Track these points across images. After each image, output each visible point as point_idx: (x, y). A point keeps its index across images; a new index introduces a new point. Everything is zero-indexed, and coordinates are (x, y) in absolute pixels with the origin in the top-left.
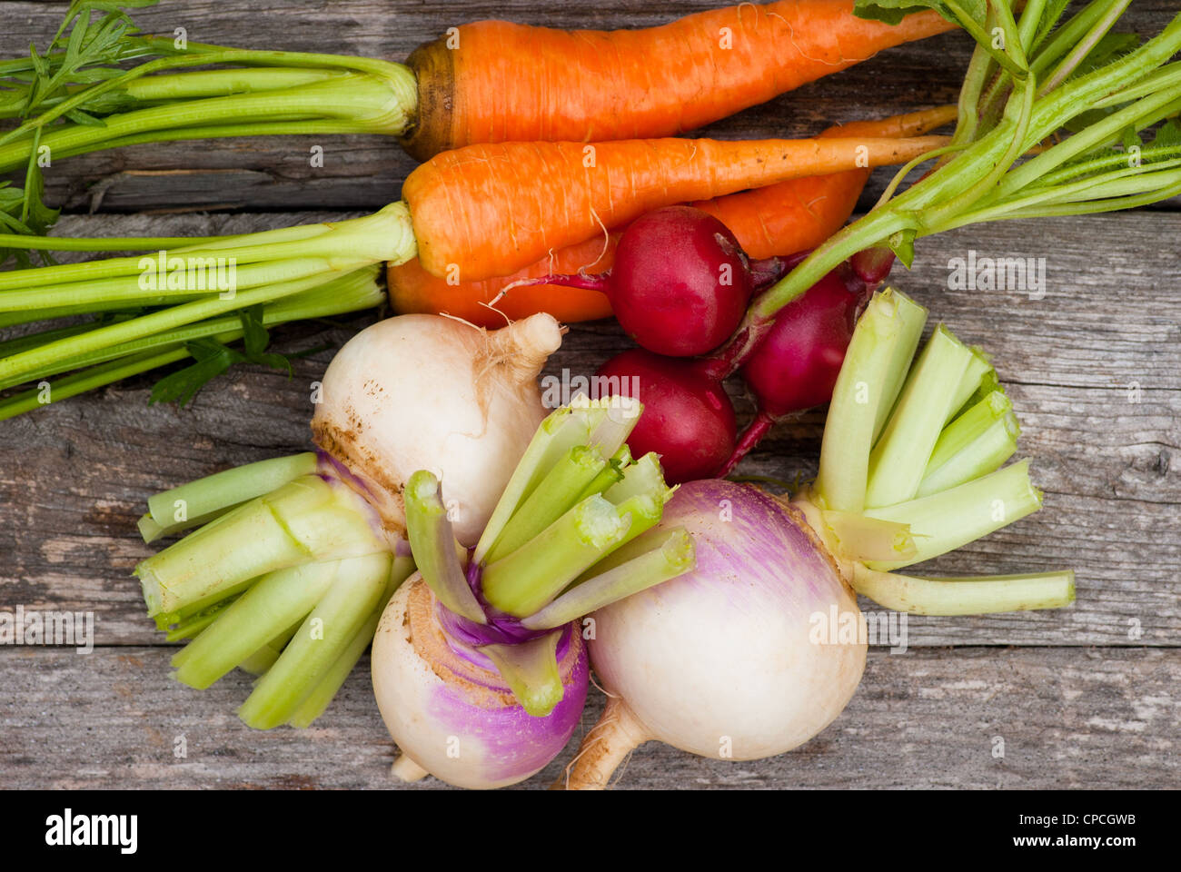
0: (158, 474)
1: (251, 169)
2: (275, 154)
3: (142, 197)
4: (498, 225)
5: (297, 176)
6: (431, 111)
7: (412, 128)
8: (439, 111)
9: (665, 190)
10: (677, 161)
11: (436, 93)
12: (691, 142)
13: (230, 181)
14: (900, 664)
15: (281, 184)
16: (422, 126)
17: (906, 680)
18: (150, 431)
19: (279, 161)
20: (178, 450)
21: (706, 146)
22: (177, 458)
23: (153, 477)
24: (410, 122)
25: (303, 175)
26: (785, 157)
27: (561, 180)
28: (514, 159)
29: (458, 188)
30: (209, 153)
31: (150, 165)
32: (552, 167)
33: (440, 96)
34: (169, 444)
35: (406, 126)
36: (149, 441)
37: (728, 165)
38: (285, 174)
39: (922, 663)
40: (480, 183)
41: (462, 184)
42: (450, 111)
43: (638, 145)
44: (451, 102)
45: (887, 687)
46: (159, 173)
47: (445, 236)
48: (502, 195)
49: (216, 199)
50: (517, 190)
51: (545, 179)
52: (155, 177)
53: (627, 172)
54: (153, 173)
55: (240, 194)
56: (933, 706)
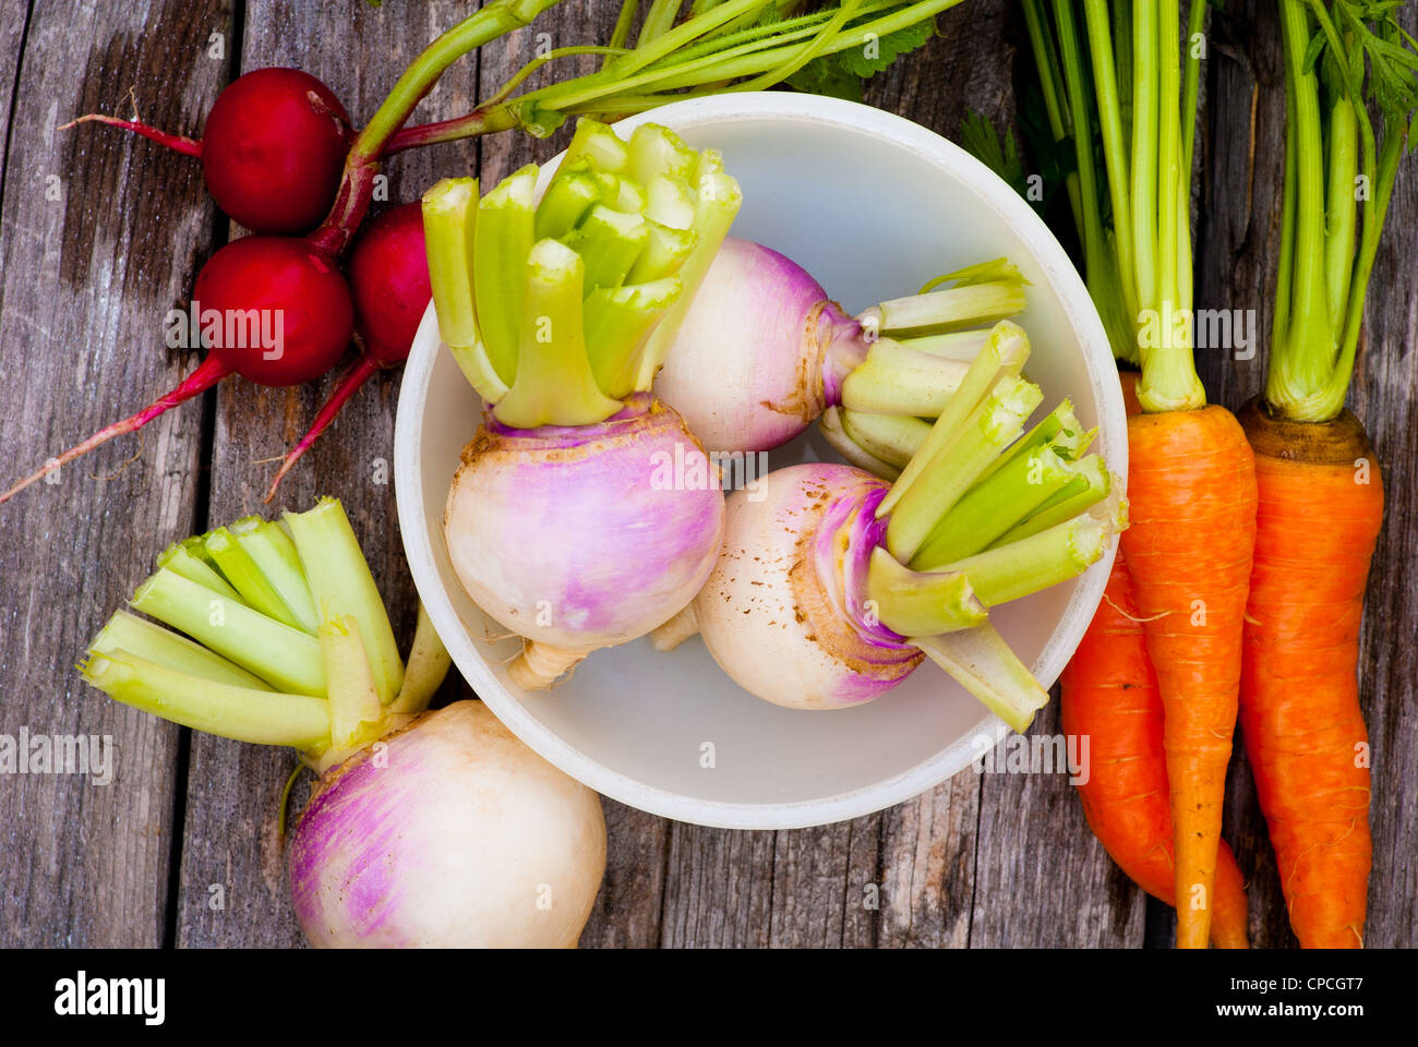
0: (916, 97)
1: (1250, 225)
2: (1264, 253)
3: (1226, 101)
4: (1165, 504)
5: (1238, 276)
6: (1282, 434)
7: (1267, 411)
8: (1281, 443)
9: (1180, 697)
10: (1211, 715)
11: (1301, 442)
12: (1230, 734)
13: (1238, 201)
14: (643, 907)
15: (1229, 257)
16: (1270, 423)
17: (625, 913)
18: (966, 92)
19: (1256, 257)
20: (942, 122)
21: (1224, 749)
22: (934, 118)
23: (914, 92)
24: (1275, 410)
25: (1237, 283)
26: (1199, 835)
27: (1206, 582)
28: (1237, 532)
29: (1213, 465)
30: (1271, 180)
31: (1261, 113)
32: (1221, 575)
33: (1297, 447)
34: (950, 111)
35: (1271, 405)
36: (954, 90)
37: (1200, 771)
38: (1241, 264)
39: (643, 932)
40: (1215, 491)
41: (1217, 470)
42: (1279, 456)
43: (1234, 672)
44: (1289, 458)
45: (619, 892)
46: (1253, 123)
47: (1163, 444)
48: (1199, 513)
49: (1217, 182)
50: (1203, 531)
51: (1210, 564)
52: (1249, 118)
53: (1206, 658)
54: (1253, 116)
55: (1221, 210)
56: (595, 940)
